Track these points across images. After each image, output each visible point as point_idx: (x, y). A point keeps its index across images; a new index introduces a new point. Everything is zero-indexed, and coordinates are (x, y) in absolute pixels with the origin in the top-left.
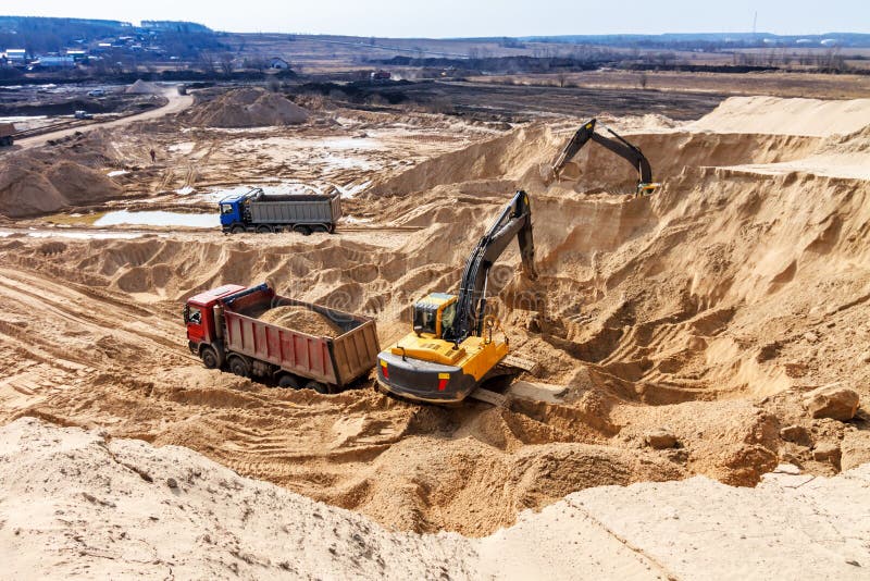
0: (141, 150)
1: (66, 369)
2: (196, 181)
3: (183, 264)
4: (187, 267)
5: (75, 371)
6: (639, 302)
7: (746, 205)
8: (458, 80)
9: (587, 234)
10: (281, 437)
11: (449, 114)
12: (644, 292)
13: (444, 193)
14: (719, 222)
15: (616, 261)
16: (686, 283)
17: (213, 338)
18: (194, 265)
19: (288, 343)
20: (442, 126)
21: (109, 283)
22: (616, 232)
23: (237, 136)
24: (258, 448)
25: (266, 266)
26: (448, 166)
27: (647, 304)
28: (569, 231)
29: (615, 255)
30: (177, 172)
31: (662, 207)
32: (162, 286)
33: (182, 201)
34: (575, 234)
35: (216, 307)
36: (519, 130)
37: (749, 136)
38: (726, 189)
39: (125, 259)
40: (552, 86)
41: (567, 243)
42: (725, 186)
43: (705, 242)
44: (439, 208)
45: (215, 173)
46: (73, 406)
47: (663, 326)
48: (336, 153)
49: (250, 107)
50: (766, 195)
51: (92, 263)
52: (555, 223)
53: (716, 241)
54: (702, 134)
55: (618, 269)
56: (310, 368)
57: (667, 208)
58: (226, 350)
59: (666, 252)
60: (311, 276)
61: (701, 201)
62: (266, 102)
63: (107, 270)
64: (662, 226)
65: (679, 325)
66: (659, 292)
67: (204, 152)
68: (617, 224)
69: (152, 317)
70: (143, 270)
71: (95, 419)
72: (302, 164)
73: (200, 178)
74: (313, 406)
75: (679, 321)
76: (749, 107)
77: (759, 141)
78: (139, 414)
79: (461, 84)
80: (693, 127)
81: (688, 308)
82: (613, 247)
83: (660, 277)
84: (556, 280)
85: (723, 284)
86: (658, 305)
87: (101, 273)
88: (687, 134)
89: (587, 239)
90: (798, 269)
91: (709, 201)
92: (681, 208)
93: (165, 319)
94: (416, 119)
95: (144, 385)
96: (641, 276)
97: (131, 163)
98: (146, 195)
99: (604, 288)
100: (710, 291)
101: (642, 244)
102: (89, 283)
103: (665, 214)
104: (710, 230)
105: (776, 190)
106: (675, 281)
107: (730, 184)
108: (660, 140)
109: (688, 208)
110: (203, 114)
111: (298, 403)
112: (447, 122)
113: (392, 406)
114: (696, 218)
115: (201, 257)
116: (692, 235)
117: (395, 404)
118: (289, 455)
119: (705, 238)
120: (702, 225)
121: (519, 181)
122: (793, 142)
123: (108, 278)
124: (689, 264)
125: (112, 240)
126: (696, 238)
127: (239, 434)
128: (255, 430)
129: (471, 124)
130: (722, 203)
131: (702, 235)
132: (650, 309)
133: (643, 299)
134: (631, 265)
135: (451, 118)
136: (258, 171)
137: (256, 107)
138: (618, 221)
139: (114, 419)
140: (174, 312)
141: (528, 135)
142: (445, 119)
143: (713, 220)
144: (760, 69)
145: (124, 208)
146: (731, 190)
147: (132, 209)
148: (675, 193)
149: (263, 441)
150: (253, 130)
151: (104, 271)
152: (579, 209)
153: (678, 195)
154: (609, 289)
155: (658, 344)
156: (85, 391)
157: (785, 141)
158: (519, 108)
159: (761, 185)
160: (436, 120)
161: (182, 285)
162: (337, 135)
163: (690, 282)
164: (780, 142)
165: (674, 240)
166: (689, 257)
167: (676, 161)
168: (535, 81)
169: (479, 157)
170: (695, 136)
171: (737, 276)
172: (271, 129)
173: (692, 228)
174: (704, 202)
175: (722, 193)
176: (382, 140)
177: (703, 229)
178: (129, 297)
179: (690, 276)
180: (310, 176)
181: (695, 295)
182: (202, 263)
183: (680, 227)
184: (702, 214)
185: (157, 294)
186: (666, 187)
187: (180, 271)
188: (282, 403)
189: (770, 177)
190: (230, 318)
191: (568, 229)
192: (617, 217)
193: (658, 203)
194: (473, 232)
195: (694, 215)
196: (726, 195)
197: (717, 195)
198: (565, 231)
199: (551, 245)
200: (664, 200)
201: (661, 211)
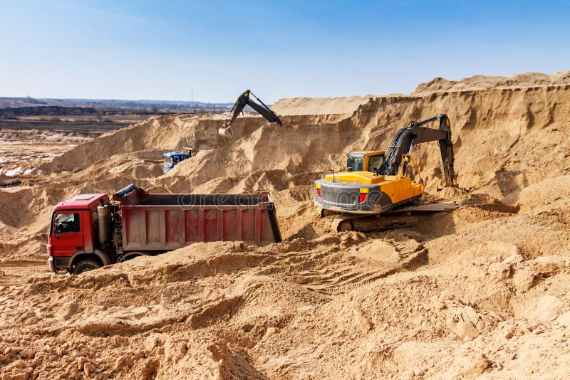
7: (413, 114)
9: (320, 145)
11: (43, 129)
22: (338, 141)
28: (308, 143)
31: (361, 122)
34: (313, 145)
35: (99, 207)
38: (397, 108)
41: (309, 152)
42: (396, 106)
50: (422, 108)
52: (296, 140)
57: (364, 124)
61: (386, 115)
64: (367, 134)
68: (337, 136)
82: (340, 150)
85: (423, 157)
89: (321, 148)
90: (462, 139)
91: (391, 115)
92: (374, 122)
94: (10, 134)
100: (418, 162)
101: (360, 145)
103: (365, 126)
105: (426, 104)
107: (398, 105)
109: (379, 121)
114: (386, 126)
116: (389, 135)
120: (392, 129)
130: (398, 115)
135: (45, 132)
138: (338, 134)
142: (40, 133)
146: (400, 108)
148: (366, 116)
152: (309, 129)
153: (369, 115)
159: (416, 103)
160: (31, 134)
165: (380, 139)
169: (126, 140)
171: (428, 151)
173: (386, 132)
174: (388, 117)
175: (396, 110)
183: (379, 132)
184: (388, 123)
186: (360, 111)
189: (421, 98)
190: (128, 213)
191: (306, 143)
192: (336, 132)
193: (358, 121)
194: (235, 154)
195: (383, 124)
196: (398, 111)
197: (394, 111)
198: (305, 145)
199: (301, 154)
200: (361, 119)
201: (362, 125)
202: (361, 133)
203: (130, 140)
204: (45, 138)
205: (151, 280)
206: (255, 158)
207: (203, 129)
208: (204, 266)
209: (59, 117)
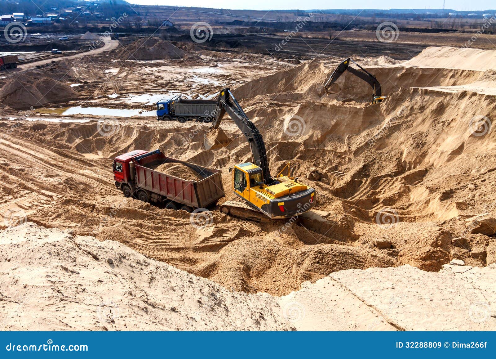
0: (89, 72)
1: (47, 196)
2: (120, 91)
3: (112, 138)
4: (114, 140)
5: (51, 197)
6: (372, 165)
7: (436, 110)
8: (271, 35)
9: (344, 125)
10: (166, 237)
11: (265, 54)
12: (375, 159)
13: (261, 99)
14: (420, 119)
15: (359, 141)
16: (399, 154)
17: (129, 180)
18: (118, 139)
19: (171, 183)
20: (260, 61)
21: (71, 147)
22: (360, 124)
23: (145, 65)
24: (154, 242)
25: (159, 140)
26: (263, 85)
27: (376, 166)
29: (359, 137)
30: (109, 85)
31: (387, 110)
32: (100, 150)
33: (112, 102)
34: (337, 124)
35: (131, 162)
36: (305, 64)
37: (439, 70)
38: (424, 100)
39: (80, 134)
40: (324, 39)
41: (331, 130)
42: (424, 99)
43: (411, 131)
44: (258, 108)
45: (130, 86)
46: (51, 216)
47: (385, 179)
48: (200, 76)
49: (151, 48)
50: (448, 104)
51: (61, 136)
52: (325, 118)
53: (417, 131)
54: (411, 68)
55: (360, 146)
56: (184, 198)
57: (389, 111)
58: (136, 187)
59: (388, 136)
60: (185, 146)
61: (410, 107)
62: (160, 45)
63: (70, 140)
64: (387, 121)
65: (395, 178)
66: (383, 159)
67: (124, 74)
68: (360, 119)
69: (95, 167)
70: (90, 140)
71: (62, 224)
72: (180, 82)
73: (122, 89)
74: (185, 220)
75: (395, 176)
76: (439, 53)
77: (445, 73)
78: (87, 222)
79: (272, 37)
80: (406, 64)
81: (400, 169)
82: (358, 133)
83: (385, 150)
84: (324, 151)
85: (421, 155)
86: (383, 167)
87: (66, 142)
88: (403, 68)
89: (343, 128)
90: (465, 147)
91: (415, 107)
92: (398, 111)
93: (102, 169)
94: (246, 56)
95: (90, 205)
96: (374, 150)
97: (83, 79)
98: (92, 98)
99: (352, 156)
100: (413, 160)
101: (376, 132)
102: (59, 147)
103: (389, 114)
104: (415, 124)
105: (454, 102)
106: (393, 153)
107: (427, 98)
108: (387, 71)
110: (125, 52)
111: (177, 218)
112: (264, 59)
113: (229, 221)
114: (407, 117)
115: (122, 134)
116: (404, 127)
117: (231, 220)
118: (171, 247)
119: (411, 129)
121: (305, 94)
122: (464, 74)
123: (70, 145)
124: (402, 143)
125: (72, 123)
126: (406, 128)
127: (143, 234)
128: (152, 233)
129: (278, 60)
130: (422, 108)
131: (410, 127)
132: (378, 169)
133: (374, 163)
134: (367, 144)
135: (266, 56)
136: (155, 85)
137: (154, 48)
138: (362, 118)
139: (73, 225)
140: (107, 165)
141: (310, 67)
142: (262, 57)
143: (416, 118)
144: (446, 31)
145: (79, 105)
146: (428, 101)
147: (84, 106)
148: (395, 102)
149: (157, 238)
150: (152, 62)
151: (68, 141)
152: (339, 110)
153: (396, 103)
154: (354, 157)
155: (382, 189)
156: (57, 208)
157: (460, 73)
158: (305, 51)
159: (445, 98)
160: (257, 57)
161: (112, 149)
162: (201, 65)
163: (402, 153)
164: (457, 73)
165: (394, 129)
166: (402, 139)
167: (396, 84)
168: (315, 36)
169: (282, 80)
170: (407, 69)
171: (429, 151)
172: (163, 61)
173: (404, 123)
174: (412, 108)
175: (422, 102)
176: (226, 68)
177: (410, 123)
178: (82, 156)
179: (402, 150)
180: (185, 89)
181: (404, 161)
182: (122, 138)
183: (397, 122)
184: (410, 115)
185: (98, 154)
186: (390, 98)
187: (110, 141)
188: (167, 217)
189: (451, 94)
190: (138, 169)
191: (332, 122)
192: (361, 115)
193: (384, 108)
194: (278, 123)
195: (405, 115)
196: (424, 104)
197: (419, 104)
198: (330, 123)
199: (322, 131)
200: (388, 106)
201: (386, 112)
202: (384, 119)
203: (284, 80)
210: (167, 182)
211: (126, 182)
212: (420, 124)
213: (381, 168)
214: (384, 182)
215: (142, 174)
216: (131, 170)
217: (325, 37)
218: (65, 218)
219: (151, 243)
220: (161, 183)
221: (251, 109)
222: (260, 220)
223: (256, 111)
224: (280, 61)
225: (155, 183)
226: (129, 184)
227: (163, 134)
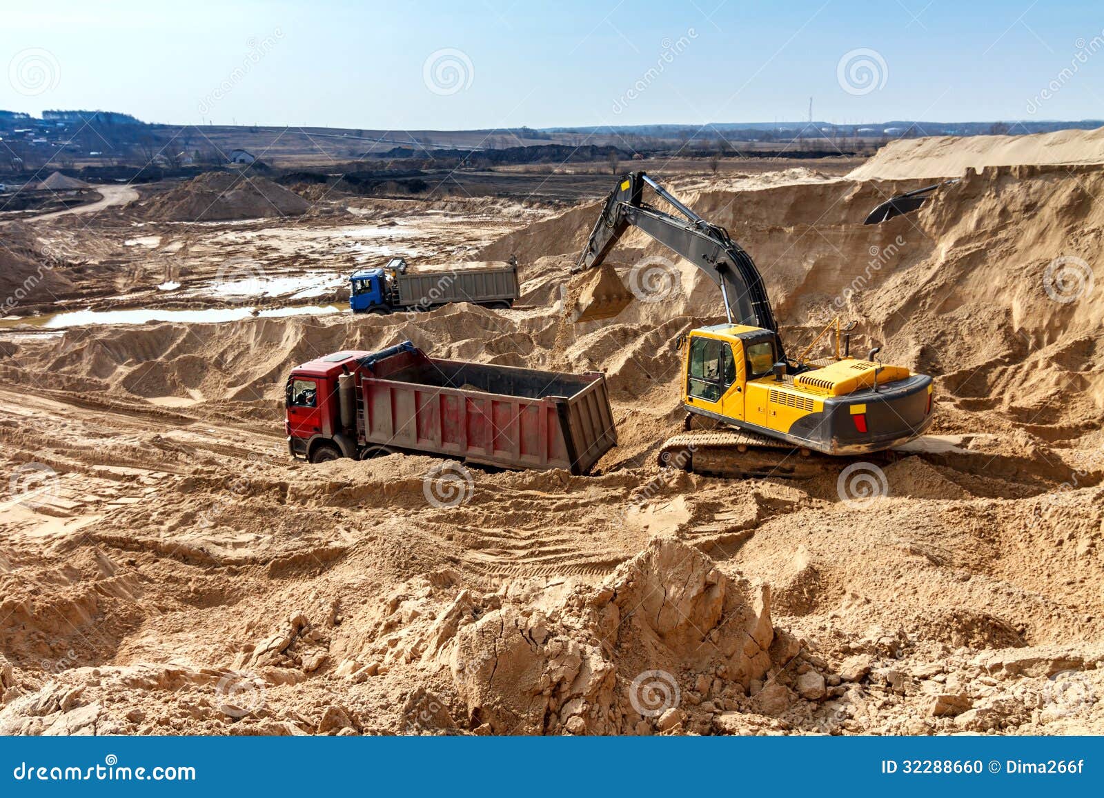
0: (84, 245)
1: (117, 477)
2: (181, 275)
3: (222, 354)
4: (230, 358)
5: (133, 478)
6: (939, 347)
7: (1068, 207)
8: (483, 170)
9: (834, 269)
10: (559, 537)
11: (500, 196)
12: (943, 333)
13: (553, 264)
14: (1031, 233)
15: (886, 299)
16: (1003, 316)
17: (337, 428)
18: (240, 354)
19: (481, 416)
20: (491, 211)
21: (107, 387)
23: (217, 229)
24: (532, 554)
25: (361, 343)
26: (539, 240)
27: (952, 350)
28: (808, 266)
29: (880, 293)
30: (149, 267)
31: (938, 223)
32: (194, 386)
33: (167, 296)
34: (817, 270)
35: (342, 376)
38: (1031, 191)
39: (125, 354)
40: (601, 173)
41: (806, 284)
42: (1030, 187)
43: (1017, 261)
45: (205, 266)
46: (161, 523)
47: (1000, 368)
48: (365, 242)
49: (228, 194)
50: (1096, 192)
51: (73, 362)
52: (785, 258)
53: (1032, 259)
54: (873, 181)
55: (895, 308)
56: (521, 452)
57: (944, 226)
58: (362, 444)
59: (961, 280)
60: (438, 351)
61: (999, 209)
62: (249, 188)
63: (100, 368)
64: (944, 248)
65: (1011, 368)
66: (965, 332)
67: (176, 246)
69: (196, 424)
70: (160, 364)
71: (212, 538)
72: (322, 253)
73: (185, 272)
74: (575, 494)
75: (1009, 364)
76: (920, 150)
78: (289, 524)
79: (487, 174)
80: (861, 174)
81: (1017, 348)
82: (876, 281)
83: (960, 312)
84: (805, 330)
85: (1062, 311)
86: (969, 349)
87: (89, 374)
88: (854, 183)
89: (835, 276)
91: (1011, 208)
92: (969, 223)
93: (219, 425)
94: (454, 204)
95: (270, 486)
96: (931, 314)
97: (76, 258)
98: (114, 292)
99: (880, 335)
100: (1045, 323)
101: (921, 275)
102: (73, 388)
103: (946, 232)
104: (1020, 245)
106: (984, 315)
107: (1037, 184)
108: (820, 191)
109: (980, 221)
110: (163, 204)
111: (550, 491)
112: (498, 206)
113: (700, 486)
114: (995, 232)
115: (251, 342)
116: (994, 253)
117: (704, 482)
118: (593, 560)
119: (1015, 256)
120: (1006, 240)
123: (104, 381)
124: (1000, 291)
125: (100, 328)
126: (1001, 257)
127: (486, 538)
128: (509, 532)
129: (531, 206)
130: (1031, 208)
131: (1009, 252)
132: (959, 354)
133: (944, 343)
134: (914, 302)
135: (502, 201)
136: (266, 262)
137: (236, 194)
139: (244, 537)
140: (232, 414)
142: (494, 203)
143: (1020, 233)
145: (85, 307)
146: (1040, 191)
147: (97, 308)
148: (954, 205)
149: (533, 545)
150: (235, 223)
151: (93, 372)
152: (818, 236)
153: (959, 206)
154: (888, 335)
155: (1002, 393)
156: (171, 502)
158: (577, 194)
159: (1085, 178)
160: (482, 204)
161: (229, 380)
162: (356, 224)
163: (1008, 313)
165: (970, 263)
166: (997, 282)
167: (843, 217)
168: (579, 170)
169: (580, 227)
170: (864, 185)
172: (261, 220)
173: (990, 246)
174: (1004, 211)
175: (1028, 195)
176: (419, 227)
177: (1008, 244)
178: (146, 403)
179: (1004, 306)
180: (342, 264)
181: (1022, 329)
182: (252, 351)
183: (973, 246)
184: (1003, 226)
185: (190, 397)
186: (942, 197)
187: (219, 364)
188: (522, 493)
190: (371, 389)
191: (805, 265)
192: (875, 244)
193: (931, 220)
195: (990, 228)
196: (1033, 198)
197: (1020, 199)
198: (802, 267)
199: (786, 287)
200: (940, 215)
201: (938, 228)
202: (934, 246)
204: (500, 212)
205: (309, 497)
206: (694, 291)
207: (706, 209)
208: (378, 491)
209: (552, 165)
210: (469, 415)
211: (327, 433)
212: (1034, 244)
213: (965, 351)
214: (998, 377)
215: (382, 404)
216: (343, 397)
217: (603, 170)
218: (212, 524)
219: (524, 557)
220: (446, 417)
221: (540, 285)
222: (792, 470)
223: (552, 286)
224: (537, 209)
225: (424, 422)
226: (337, 439)
227: (371, 330)
